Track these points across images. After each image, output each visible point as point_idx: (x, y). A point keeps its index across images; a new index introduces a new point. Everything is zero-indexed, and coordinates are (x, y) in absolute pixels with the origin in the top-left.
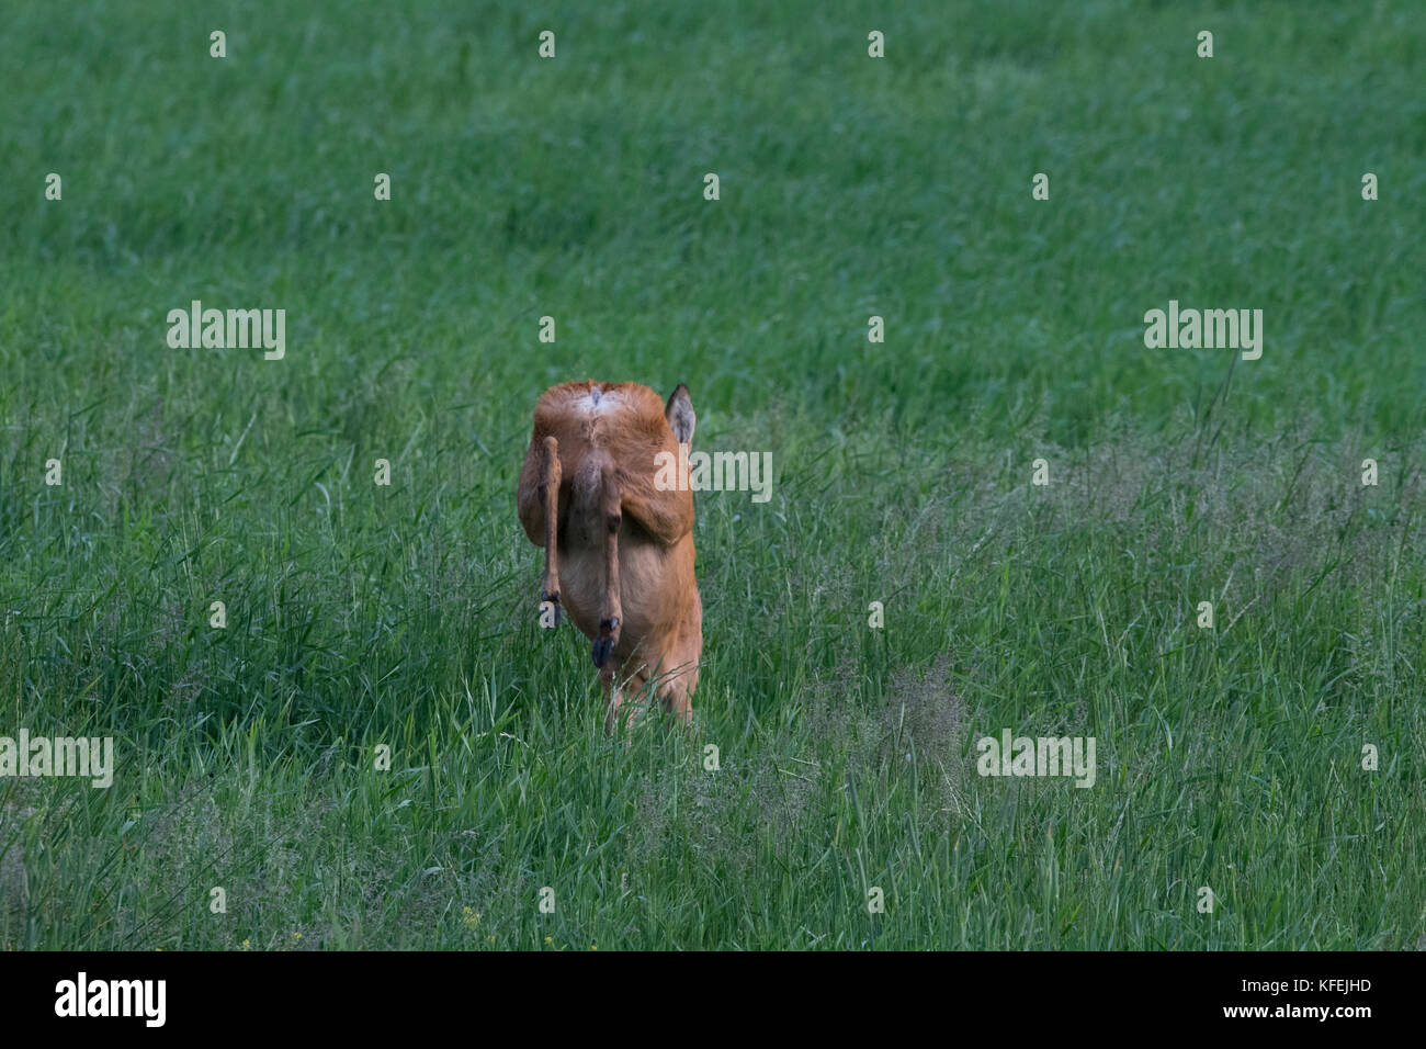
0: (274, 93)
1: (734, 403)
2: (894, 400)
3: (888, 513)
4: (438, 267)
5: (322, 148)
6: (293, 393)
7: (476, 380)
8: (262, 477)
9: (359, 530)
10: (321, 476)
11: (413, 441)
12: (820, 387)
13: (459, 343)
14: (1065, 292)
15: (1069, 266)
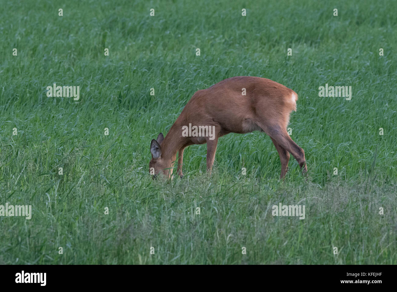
0: (34, 50)
1: (200, 166)
2: (259, 166)
3: (256, 207)
4: (93, 115)
5: (51, 71)
6: (38, 160)
7: (106, 156)
8: (27, 190)
9: (62, 211)
10: (48, 191)
11: (82, 178)
12: (232, 161)
13: (100, 143)
14: (323, 128)
15: (324, 119)
